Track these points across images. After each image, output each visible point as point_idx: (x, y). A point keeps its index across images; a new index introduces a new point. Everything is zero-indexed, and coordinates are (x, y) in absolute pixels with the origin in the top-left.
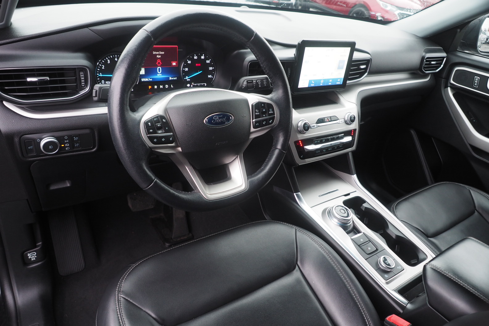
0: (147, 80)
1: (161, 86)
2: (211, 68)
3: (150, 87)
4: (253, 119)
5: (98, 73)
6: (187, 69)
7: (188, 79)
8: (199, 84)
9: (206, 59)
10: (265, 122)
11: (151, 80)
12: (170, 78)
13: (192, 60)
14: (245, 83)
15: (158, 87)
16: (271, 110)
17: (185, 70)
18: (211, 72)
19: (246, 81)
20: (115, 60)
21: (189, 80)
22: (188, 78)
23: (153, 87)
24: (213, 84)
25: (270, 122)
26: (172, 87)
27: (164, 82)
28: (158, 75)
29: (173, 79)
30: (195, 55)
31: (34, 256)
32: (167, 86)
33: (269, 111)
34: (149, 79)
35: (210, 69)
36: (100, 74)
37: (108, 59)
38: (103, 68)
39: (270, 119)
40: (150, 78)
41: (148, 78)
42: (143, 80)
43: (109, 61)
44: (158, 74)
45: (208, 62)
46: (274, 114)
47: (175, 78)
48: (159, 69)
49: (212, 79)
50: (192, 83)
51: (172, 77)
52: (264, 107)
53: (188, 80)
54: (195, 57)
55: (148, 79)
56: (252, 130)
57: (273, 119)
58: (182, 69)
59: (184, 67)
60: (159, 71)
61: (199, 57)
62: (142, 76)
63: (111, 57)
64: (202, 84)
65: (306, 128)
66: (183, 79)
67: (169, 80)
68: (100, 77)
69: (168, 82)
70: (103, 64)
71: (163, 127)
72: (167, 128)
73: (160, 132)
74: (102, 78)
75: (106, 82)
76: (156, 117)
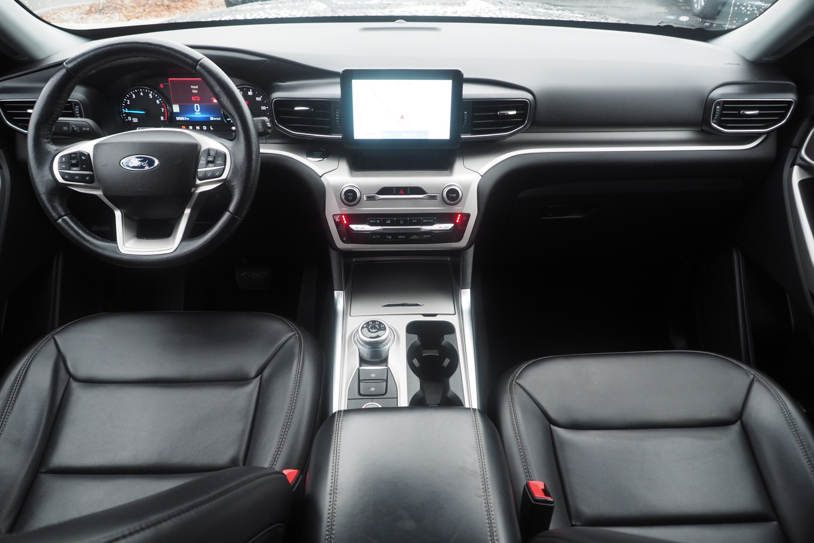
0: (182, 119)
1: (197, 127)
5: (123, 108)
9: (255, 95)
10: (210, 174)
11: (188, 119)
12: (212, 119)
18: (264, 113)
22: (231, 119)
26: (211, 129)
27: (201, 123)
28: (196, 113)
29: (215, 119)
32: (205, 128)
35: (262, 109)
36: (125, 110)
37: (133, 93)
38: (128, 103)
40: (187, 117)
42: (178, 118)
43: (134, 95)
45: (259, 99)
47: (218, 119)
48: (197, 106)
51: (214, 117)
55: (185, 118)
56: (198, 182)
60: (197, 109)
62: (177, 114)
63: (136, 91)
65: (350, 198)
66: (225, 121)
67: (208, 120)
68: (125, 113)
69: (207, 123)
70: (128, 98)
71: (80, 165)
72: (84, 166)
73: (74, 169)
74: (128, 114)
75: (133, 119)
76: (75, 153)
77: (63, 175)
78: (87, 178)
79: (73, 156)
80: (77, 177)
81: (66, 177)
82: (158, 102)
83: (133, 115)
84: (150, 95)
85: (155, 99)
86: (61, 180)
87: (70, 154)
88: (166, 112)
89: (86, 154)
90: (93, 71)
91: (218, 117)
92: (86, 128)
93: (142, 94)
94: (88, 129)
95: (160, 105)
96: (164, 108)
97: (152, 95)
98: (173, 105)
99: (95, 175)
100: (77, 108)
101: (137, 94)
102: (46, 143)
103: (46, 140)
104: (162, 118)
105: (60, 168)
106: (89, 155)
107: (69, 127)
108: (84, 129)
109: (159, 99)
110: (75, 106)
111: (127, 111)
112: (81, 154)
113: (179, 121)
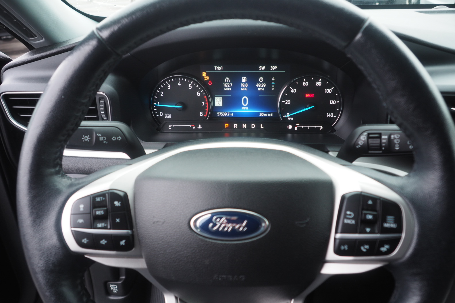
0: (225, 114)
1: (243, 125)
2: (333, 102)
3: (227, 125)
4: (336, 232)
5: (155, 102)
6: (288, 102)
7: (290, 117)
8: (309, 126)
9: (325, 86)
10: (367, 247)
11: (232, 115)
12: (262, 115)
13: (299, 87)
14: (363, 138)
15: (240, 126)
16: (390, 218)
17: (286, 103)
18: (332, 109)
19: (365, 134)
20: (178, 85)
21: (292, 119)
22: (289, 115)
23: (231, 126)
24: (335, 128)
25: (384, 249)
26: (261, 127)
27: (248, 120)
28: (243, 108)
29: (266, 115)
30: (305, 80)
31: (116, 289)
32: (253, 126)
33: (385, 221)
34: (229, 113)
35: (331, 103)
36: (157, 104)
37: (169, 83)
38: (162, 95)
39: (383, 242)
40: (231, 113)
41: (227, 112)
42: (219, 114)
43: (169, 86)
44: (243, 106)
45: (328, 91)
46: (399, 230)
47: (269, 115)
48: (245, 99)
49: (333, 119)
50: (297, 124)
51: (265, 113)
52: (372, 208)
53: (289, 119)
54: (304, 83)
55: (227, 114)
56: (331, 254)
57: (393, 243)
58: (279, 101)
59: (284, 98)
60: (245, 103)
61: (312, 84)
62: (219, 109)
63: (173, 80)
64: (315, 127)
66: (281, 117)
67: (258, 117)
68: (157, 107)
69: (256, 119)
70: (162, 90)
71: (110, 216)
72: (118, 220)
73: (99, 225)
74: (159, 109)
75: (165, 114)
76: (102, 194)
77: (78, 237)
78: (123, 243)
79: (98, 199)
80: (103, 242)
81: (85, 241)
82: (198, 94)
83: (166, 110)
84: (190, 85)
85: (195, 90)
86: (73, 246)
87: (94, 197)
88: (207, 106)
89: (122, 194)
90: (129, 54)
91: (270, 113)
92: (117, 136)
93: (179, 84)
94: (119, 138)
95: (201, 98)
96: (205, 102)
97: (192, 85)
98: (216, 98)
99: (135, 234)
100: (102, 103)
101: (174, 85)
102: (52, 174)
103: (53, 170)
104: (201, 114)
105: (74, 224)
106: (126, 195)
107: (91, 136)
108: (114, 139)
109: (200, 91)
110: (100, 100)
111: (159, 105)
112: (113, 195)
113: (220, 117)
